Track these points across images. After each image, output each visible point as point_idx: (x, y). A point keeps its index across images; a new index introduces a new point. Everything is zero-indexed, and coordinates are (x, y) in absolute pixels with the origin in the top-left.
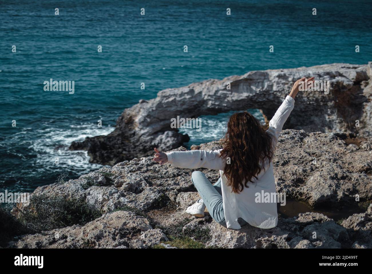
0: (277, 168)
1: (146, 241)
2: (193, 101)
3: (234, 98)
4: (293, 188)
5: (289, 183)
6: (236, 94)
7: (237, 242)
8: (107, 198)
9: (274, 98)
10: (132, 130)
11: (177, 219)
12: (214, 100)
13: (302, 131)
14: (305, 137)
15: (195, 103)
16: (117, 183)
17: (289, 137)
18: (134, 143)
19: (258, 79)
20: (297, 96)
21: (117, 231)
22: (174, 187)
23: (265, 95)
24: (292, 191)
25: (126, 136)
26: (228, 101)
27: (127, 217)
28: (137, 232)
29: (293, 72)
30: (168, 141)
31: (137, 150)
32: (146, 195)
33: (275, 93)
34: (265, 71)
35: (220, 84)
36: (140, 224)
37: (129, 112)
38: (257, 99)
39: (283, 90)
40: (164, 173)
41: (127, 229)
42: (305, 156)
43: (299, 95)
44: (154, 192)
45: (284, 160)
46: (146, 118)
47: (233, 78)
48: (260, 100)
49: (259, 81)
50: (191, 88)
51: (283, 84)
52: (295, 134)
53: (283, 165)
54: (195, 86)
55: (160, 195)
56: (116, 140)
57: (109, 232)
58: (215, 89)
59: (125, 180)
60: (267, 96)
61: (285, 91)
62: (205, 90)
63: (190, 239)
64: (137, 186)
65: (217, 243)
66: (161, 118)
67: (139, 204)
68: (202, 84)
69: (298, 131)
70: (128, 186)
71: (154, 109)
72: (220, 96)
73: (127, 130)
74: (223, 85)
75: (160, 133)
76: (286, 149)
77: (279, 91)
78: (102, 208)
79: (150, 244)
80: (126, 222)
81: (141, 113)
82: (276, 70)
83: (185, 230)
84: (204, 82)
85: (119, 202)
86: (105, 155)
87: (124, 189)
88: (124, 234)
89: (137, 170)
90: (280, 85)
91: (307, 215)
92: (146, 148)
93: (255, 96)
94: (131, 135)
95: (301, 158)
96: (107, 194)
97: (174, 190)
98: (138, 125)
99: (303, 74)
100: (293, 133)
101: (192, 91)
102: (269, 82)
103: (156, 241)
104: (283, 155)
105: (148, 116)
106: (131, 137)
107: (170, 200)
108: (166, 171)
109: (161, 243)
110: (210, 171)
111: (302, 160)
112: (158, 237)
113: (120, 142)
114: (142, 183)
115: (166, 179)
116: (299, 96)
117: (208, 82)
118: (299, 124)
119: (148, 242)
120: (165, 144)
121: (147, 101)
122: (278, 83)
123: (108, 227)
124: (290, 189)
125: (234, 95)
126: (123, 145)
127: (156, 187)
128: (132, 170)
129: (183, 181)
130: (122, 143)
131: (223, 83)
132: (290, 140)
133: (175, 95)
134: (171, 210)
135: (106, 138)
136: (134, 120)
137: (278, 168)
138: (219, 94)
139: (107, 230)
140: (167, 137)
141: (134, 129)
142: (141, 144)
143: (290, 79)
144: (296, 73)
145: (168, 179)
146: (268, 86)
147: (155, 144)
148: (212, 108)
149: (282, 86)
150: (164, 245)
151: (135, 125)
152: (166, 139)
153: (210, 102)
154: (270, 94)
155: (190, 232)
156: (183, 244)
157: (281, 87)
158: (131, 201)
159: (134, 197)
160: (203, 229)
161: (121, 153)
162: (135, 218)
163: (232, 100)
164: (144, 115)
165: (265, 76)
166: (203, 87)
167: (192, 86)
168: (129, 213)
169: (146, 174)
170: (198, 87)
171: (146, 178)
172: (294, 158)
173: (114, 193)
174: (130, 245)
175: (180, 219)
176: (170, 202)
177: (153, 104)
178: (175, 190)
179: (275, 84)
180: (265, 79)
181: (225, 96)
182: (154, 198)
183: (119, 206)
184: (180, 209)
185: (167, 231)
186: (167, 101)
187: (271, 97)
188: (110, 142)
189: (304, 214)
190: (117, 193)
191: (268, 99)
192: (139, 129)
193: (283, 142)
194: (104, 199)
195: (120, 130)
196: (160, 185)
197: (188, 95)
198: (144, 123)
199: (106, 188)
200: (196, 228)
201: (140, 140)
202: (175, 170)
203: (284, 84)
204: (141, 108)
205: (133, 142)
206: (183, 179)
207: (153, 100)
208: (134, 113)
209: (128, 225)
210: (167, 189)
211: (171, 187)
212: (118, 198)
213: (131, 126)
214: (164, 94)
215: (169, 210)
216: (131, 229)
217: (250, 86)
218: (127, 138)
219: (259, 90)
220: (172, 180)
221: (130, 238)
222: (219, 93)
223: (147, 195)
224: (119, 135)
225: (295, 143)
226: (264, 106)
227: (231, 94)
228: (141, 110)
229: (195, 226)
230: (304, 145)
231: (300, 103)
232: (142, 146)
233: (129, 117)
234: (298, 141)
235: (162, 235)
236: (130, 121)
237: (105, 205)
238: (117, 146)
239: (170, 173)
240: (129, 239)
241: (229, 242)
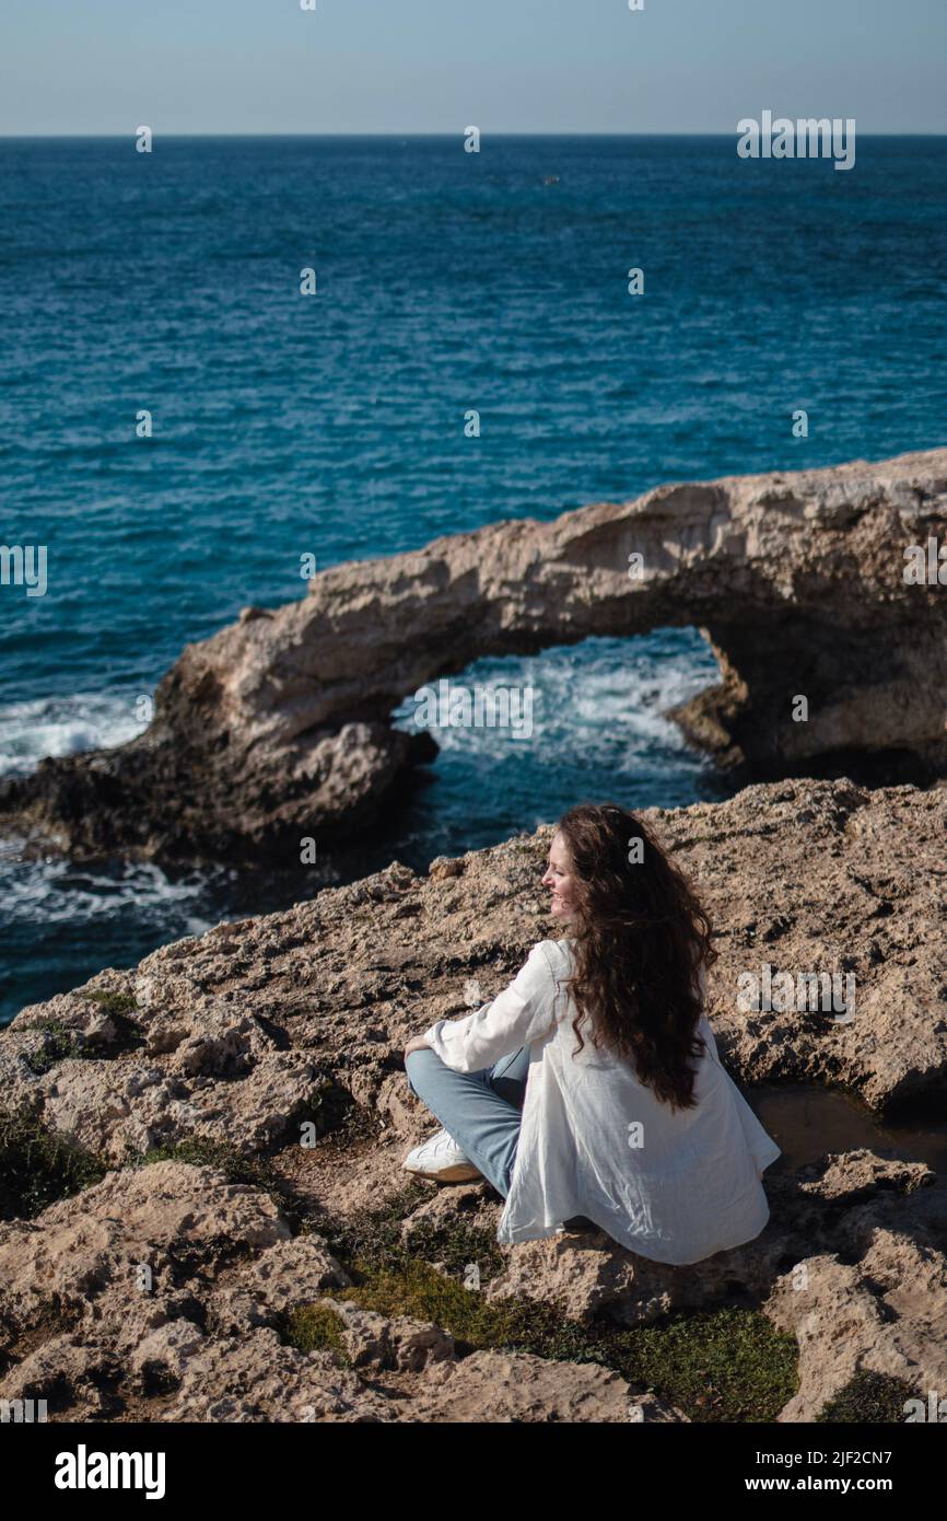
0: (748, 951)
1: (269, 1291)
2: (447, 606)
3: (602, 591)
4: (807, 1037)
5: (792, 1019)
6: (607, 575)
7: (600, 1280)
8: (120, 1107)
9: (751, 583)
10: (217, 725)
11: (380, 1180)
12: (526, 600)
13: (842, 784)
14: (852, 808)
15: (454, 614)
16: (158, 1039)
17: (794, 814)
18: (224, 775)
19: (687, 516)
20: (840, 575)
21: (161, 1256)
22: (368, 1048)
23: (716, 573)
24: (802, 1051)
25: (192, 749)
26: (578, 600)
27: (197, 1190)
28: (232, 1253)
29: (822, 485)
30: (356, 762)
31: (240, 802)
32: (265, 1088)
33: (754, 565)
34: (716, 483)
35: (546, 539)
36: (246, 1220)
37: (205, 656)
38: (686, 590)
39: (786, 552)
40: (330, 987)
41: (199, 1243)
42: (854, 897)
43: (846, 568)
44: (296, 1075)
45: (776, 916)
46: (269, 678)
47: (594, 514)
48: (700, 594)
49: (691, 520)
50: (435, 556)
51: (781, 529)
52: (818, 801)
53: (771, 937)
54: (451, 547)
55: (315, 1084)
56: (157, 767)
57: (133, 1262)
58: (526, 558)
59: (188, 1024)
60: (724, 578)
61: (793, 555)
62: (490, 562)
63: (431, 1272)
64: (233, 1050)
65: (526, 1285)
66: (323, 675)
67: (239, 1126)
68: (475, 538)
69: (826, 783)
70: (199, 1051)
71: (298, 641)
72: (547, 585)
73: (197, 724)
74: (555, 540)
75: (321, 734)
76: (783, 867)
77: (768, 558)
78: (103, 1144)
79: (283, 1305)
80: (191, 1216)
81: (246, 659)
82: (757, 478)
83: (412, 1236)
84: (485, 532)
85: (168, 1123)
86: (118, 823)
87: (185, 1065)
88: (186, 1264)
89: (230, 977)
90: (771, 536)
91: (855, 1158)
92: (271, 791)
93: (678, 578)
94: (212, 743)
95: (836, 906)
96: (120, 1092)
97: (368, 1061)
98: (239, 703)
99: (856, 490)
100: (809, 798)
101: (438, 570)
102: (729, 526)
103: (303, 1291)
104: (771, 893)
105: (277, 668)
106: (212, 752)
107: (354, 1101)
108: (337, 978)
109: (322, 1296)
110: (503, 972)
111: (841, 912)
112: (310, 1275)
113: (173, 774)
114: (248, 1038)
115: (336, 1017)
116: (846, 575)
117: (497, 530)
118: (850, 677)
119: (276, 1298)
120: (345, 773)
121: (271, 612)
122: (764, 528)
123: (129, 1240)
124: (796, 1046)
125: (600, 577)
126: (182, 784)
127: (302, 1053)
128: (212, 975)
129: (402, 1021)
130: (180, 777)
131: (557, 534)
132: (798, 826)
133: (374, 586)
134: (361, 1142)
135: (116, 762)
136: (222, 687)
137: (753, 952)
138: (541, 578)
139: (122, 1253)
140: (351, 746)
141: (223, 719)
142: (252, 775)
143: (810, 511)
144: (831, 486)
145: (346, 1015)
146: (728, 540)
147: (304, 774)
148: (518, 631)
149: (780, 538)
150: (335, 1307)
151: (228, 704)
152: (346, 754)
153: (510, 609)
154: (737, 569)
155: (428, 1244)
156: (405, 1293)
157: (776, 543)
158: (211, 1116)
159: (220, 1097)
160: (476, 1230)
161: (179, 813)
162: (226, 1195)
163: (592, 596)
164: (258, 665)
165: (714, 503)
166: (481, 551)
167: (441, 550)
168: (205, 1174)
169: (265, 997)
170: (460, 552)
171: (266, 1015)
172: (812, 904)
173: (147, 1084)
174: (209, 1310)
175: (394, 1181)
176: (353, 1111)
177: (291, 625)
178: (373, 1065)
179: (753, 533)
180: (714, 513)
181: (567, 583)
182: (295, 1098)
183: (165, 1140)
184: (391, 1140)
185: (344, 1242)
186: (346, 608)
187: (741, 581)
188: (133, 772)
189: (842, 1157)
190: (158, 1083)
191: (728, 589)
192: (243, 722)
193: (774, 836)
194: (111, 1108)
195: (171, 724)
196: (318, 1042)
197: (423, 585)
198: (262, 698)
199: (115, 1065)
200: (452, 1226)
201: (250, 762)
202: (373, 977)
203: (787, 530)
204: (247, 639)
205: (223, 769)
206: (401, 1012)
207: (291, 608)
208: (220, 660)
209: (201, 1227)
210: (342, 1058)
211: (359, 1051)
212: (163, 1106)
213: (212, 707)
214: (332, 585)
215: (350, 1141)
216: (214, 1243)
217: (659, 543)
218: (199, 756)
219: (692, 555)
220: (363, 1018)
221: (208, 1280)
222: (543, 573)
223: (271, 1088)
224: (166, 745)
225: (817, 836)
226: (716, 616)
227: (589, 574)
228: (249, 646)
229: (448, 1217)
230: (850, 843)
231: (849, 599)
232: (258, 783)
233: (201, 675)
234: (829, 827)
235: (323, 1265)
236: (209, 691)
237: (115, 1134)
238: (162, 787)
239: (351, 988)
240: (207, 1284)
241: (571, 1282)
